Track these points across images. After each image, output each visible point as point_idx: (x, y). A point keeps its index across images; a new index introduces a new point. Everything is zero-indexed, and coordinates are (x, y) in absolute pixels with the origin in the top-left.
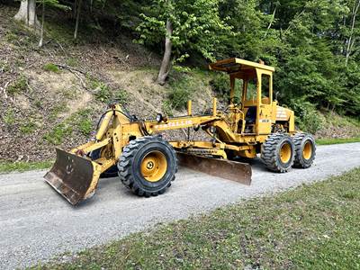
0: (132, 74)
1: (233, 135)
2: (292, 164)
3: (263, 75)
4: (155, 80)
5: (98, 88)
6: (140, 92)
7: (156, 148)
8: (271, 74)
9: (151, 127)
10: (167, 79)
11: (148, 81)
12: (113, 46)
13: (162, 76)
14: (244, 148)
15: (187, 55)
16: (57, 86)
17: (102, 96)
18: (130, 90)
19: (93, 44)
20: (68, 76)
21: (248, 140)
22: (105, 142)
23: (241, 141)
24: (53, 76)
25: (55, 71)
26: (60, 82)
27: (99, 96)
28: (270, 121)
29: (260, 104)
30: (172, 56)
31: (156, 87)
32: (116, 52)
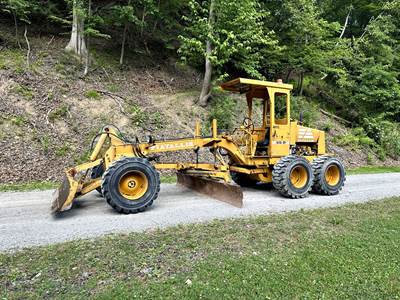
0: (173, 97)
1: (243, 158)
3: (277, 94)
4: (196, 102)
5: (134, 114)
6: (179, 114)
7: (134, 168)
8: (288, 92)
9: (147, 148)
10: (209, 100)
11: (188, 104)
12: (159, 69)
13: (203, 98)
14: (256, 171)
15: (227, 75)
16: (95, 112)
17: (138, 120)
18: (168, 113)
19: (140, 68)
20: (108, 101)
21: (259, 163)
22: (98, 162)
23: (250, 163)
24: (93, 102)
25: (95, 97)
26: (99, 108)
27: (135, 121)
28: (288, 143)
29: (273, 124)
30: (212, 77)
31: (196, 109)
32: (162, 75)
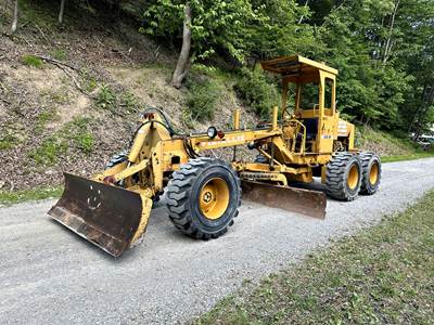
0: (138, 73)
1: (290, 155)
2: (359, 190)
3: (327, 79)
4: (169, 82)
5: (97, 91)
6: (151, 96)
7: (216, 174)
8: (334, 78)
9: (198, 144)
10: (184, 80)
11: (160, 82)
12: (109, 35)
13: (178, 77)
14: (302, 171)
15: (212, 51)
16: (41, 86)
17: (103, 101)
18: (137, 93)
19: (84, 31)
20: (56, 73)
21: (308, 161)
22: (142, 165)
23: (300, 162)
24: (35, 72)
25: (37, 65)
26: (46, 80)
27: (99, 101)
28: (332, 138)
29: (323, 115)
30: (191, 51)
31: (170, 91)
32: (114, 43)
